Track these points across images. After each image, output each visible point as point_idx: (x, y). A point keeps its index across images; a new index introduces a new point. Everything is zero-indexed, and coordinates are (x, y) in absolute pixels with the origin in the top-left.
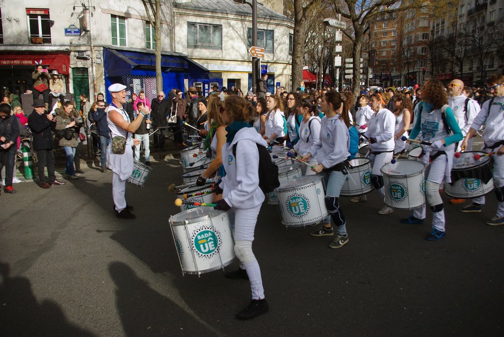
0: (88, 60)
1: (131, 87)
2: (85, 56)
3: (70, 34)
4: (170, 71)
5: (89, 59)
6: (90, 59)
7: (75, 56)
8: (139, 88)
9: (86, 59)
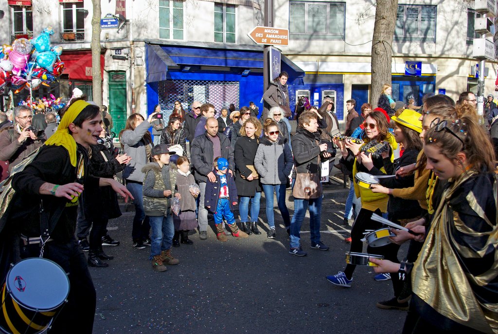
0: (126, 61)
1: (191, 98)
2: (122, 55)
3: (106, 26)
4: (250, 74)
5: (127, 59)
6: (129, 59)
7: (111, 55)
8: (203, 98)
9: (123, 59)
